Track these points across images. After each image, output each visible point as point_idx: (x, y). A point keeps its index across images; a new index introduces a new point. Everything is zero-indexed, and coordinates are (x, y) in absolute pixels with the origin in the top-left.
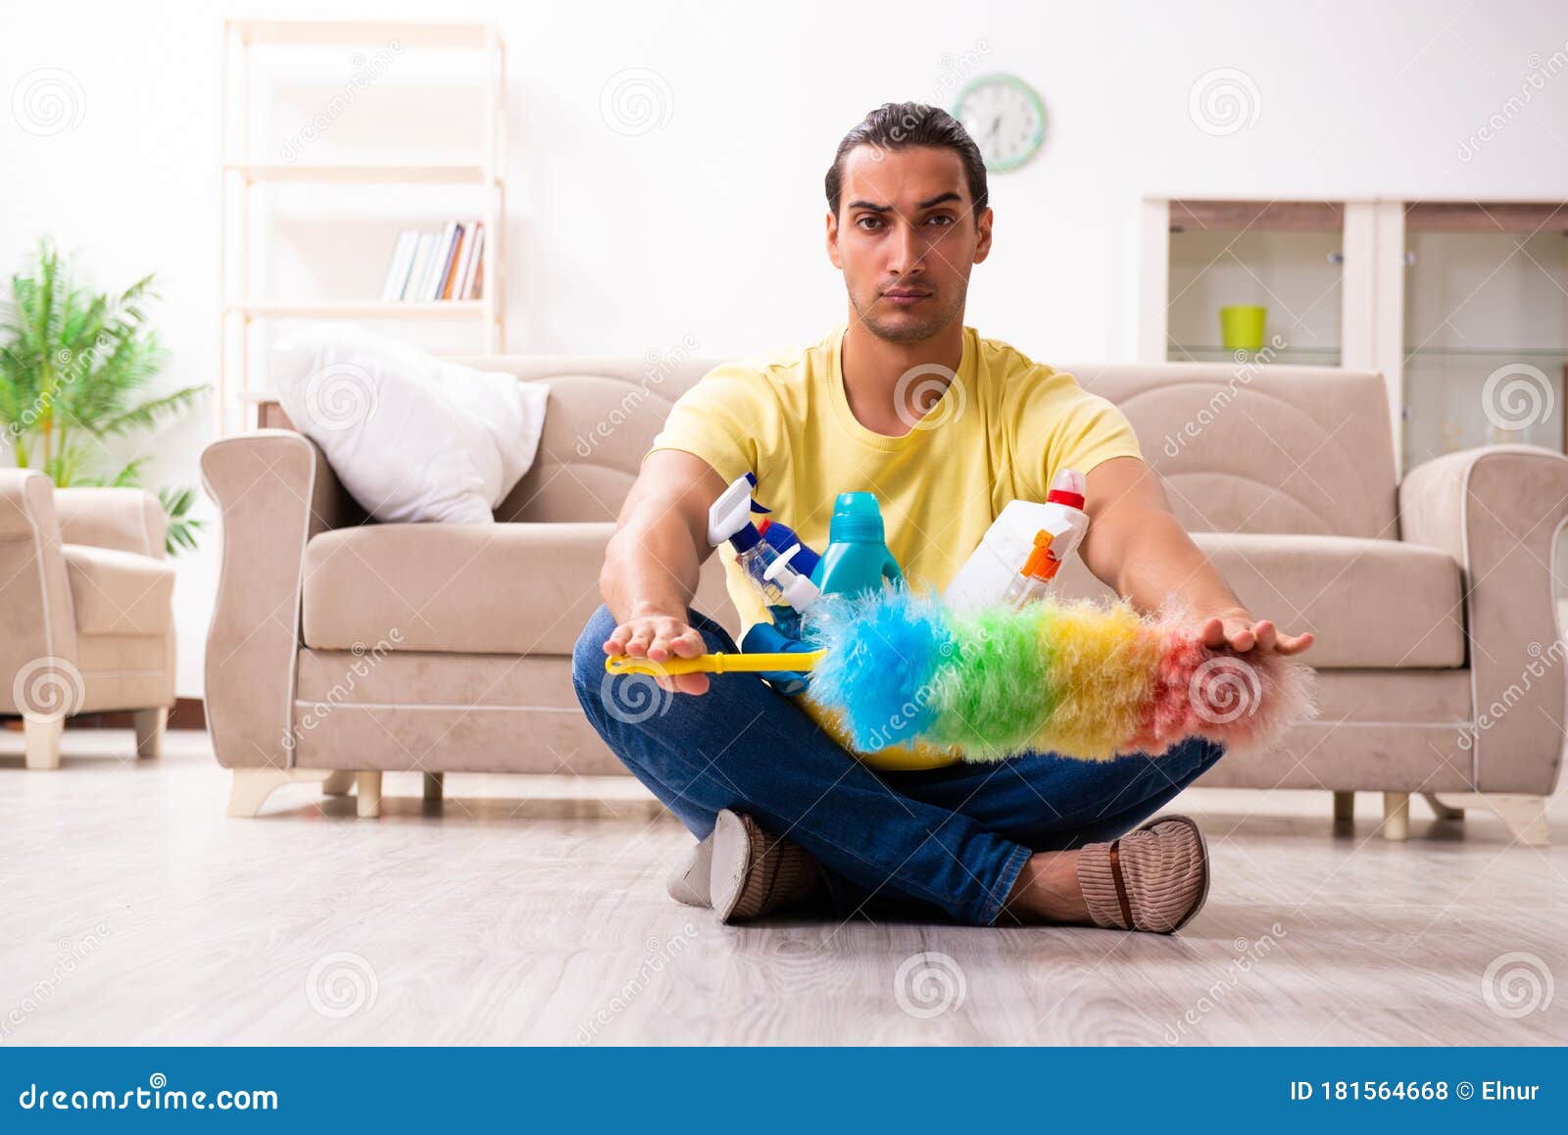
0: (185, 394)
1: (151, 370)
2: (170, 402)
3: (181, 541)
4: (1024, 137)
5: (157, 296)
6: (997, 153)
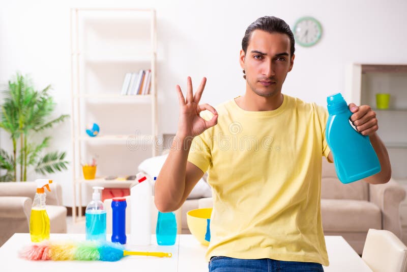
0: (62, 118)
1: (50, 110)
2: (58, 120)
3: (62, 167)
4: (316, 36)
6: (307, 42)
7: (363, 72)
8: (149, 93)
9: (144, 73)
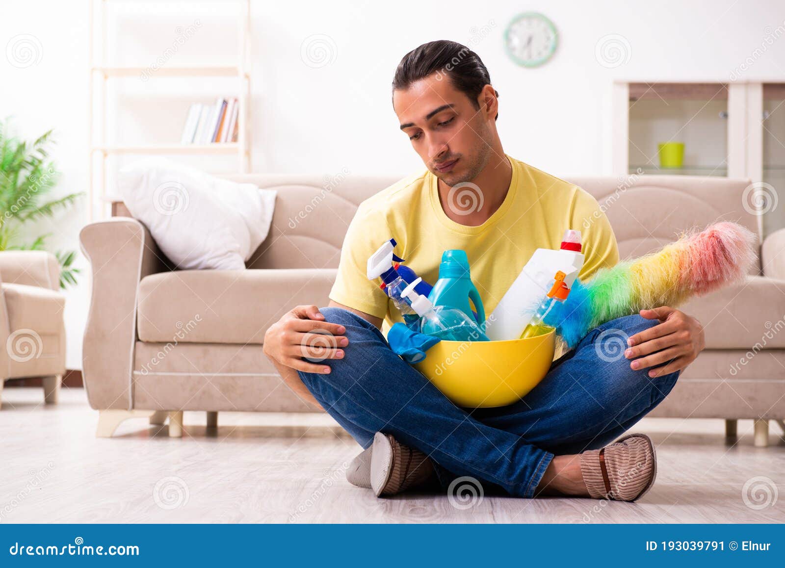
0: (70, 198)
1: (51, 184)
2: (62, 202)
3: (68, 280)
4: (546, 47)
5: (54, 142)
6: (530, 57)
7: (632, 99)
8: (235, 139)
9: (225, 103)
